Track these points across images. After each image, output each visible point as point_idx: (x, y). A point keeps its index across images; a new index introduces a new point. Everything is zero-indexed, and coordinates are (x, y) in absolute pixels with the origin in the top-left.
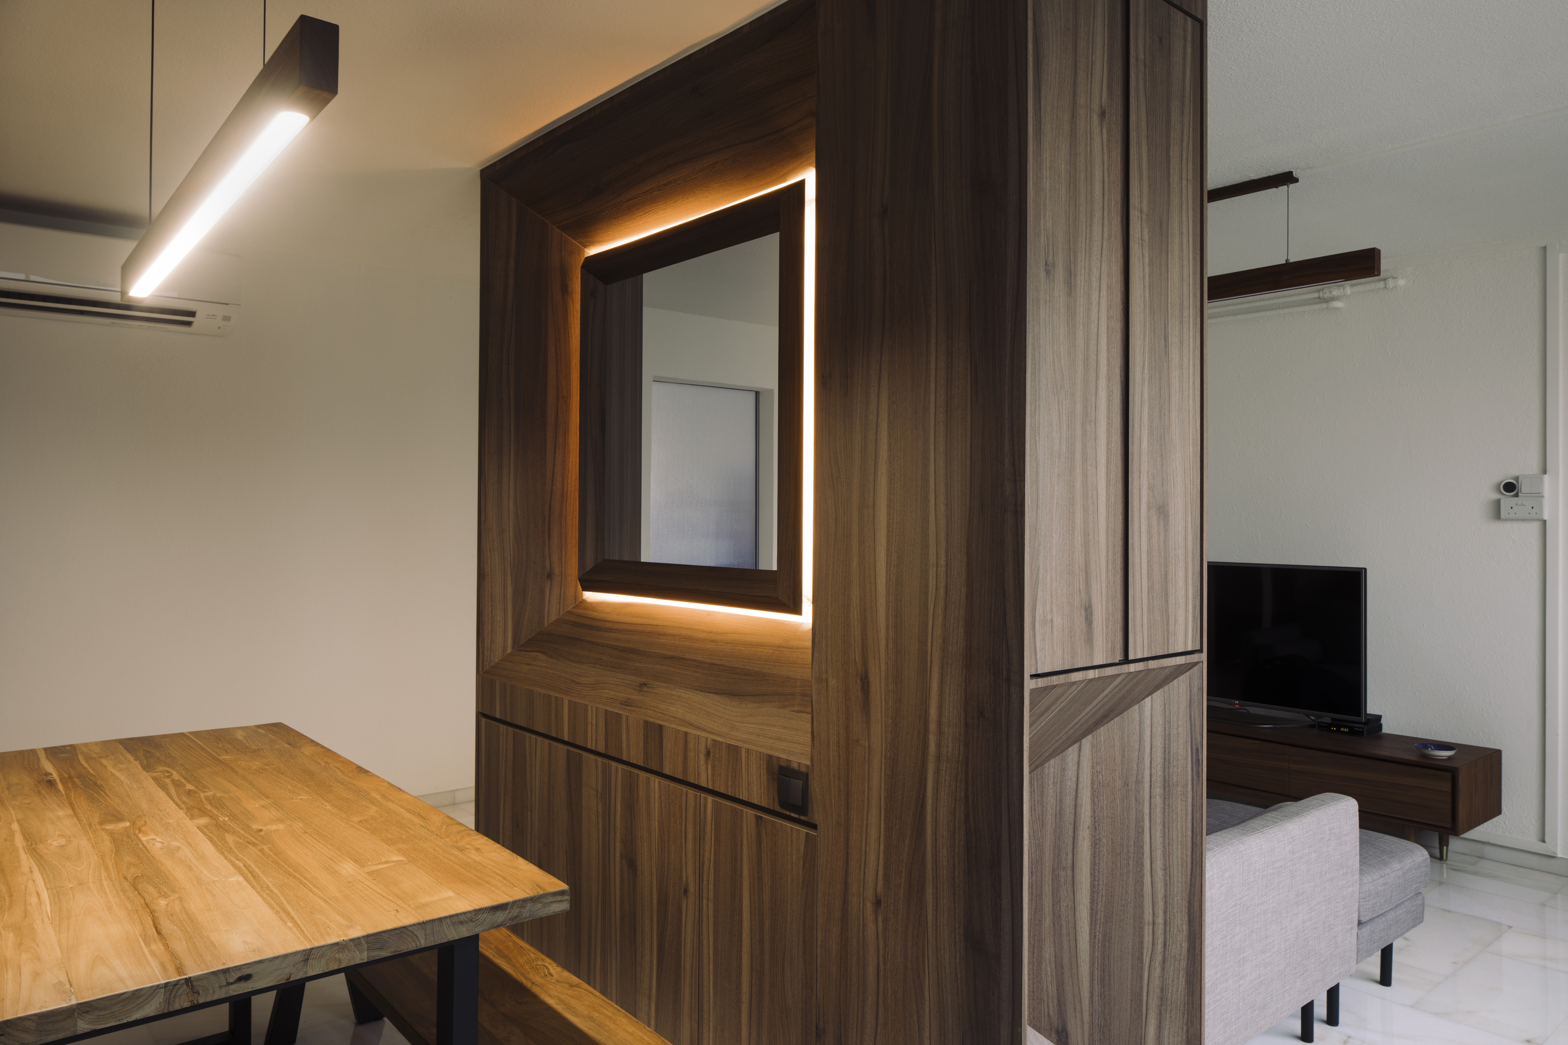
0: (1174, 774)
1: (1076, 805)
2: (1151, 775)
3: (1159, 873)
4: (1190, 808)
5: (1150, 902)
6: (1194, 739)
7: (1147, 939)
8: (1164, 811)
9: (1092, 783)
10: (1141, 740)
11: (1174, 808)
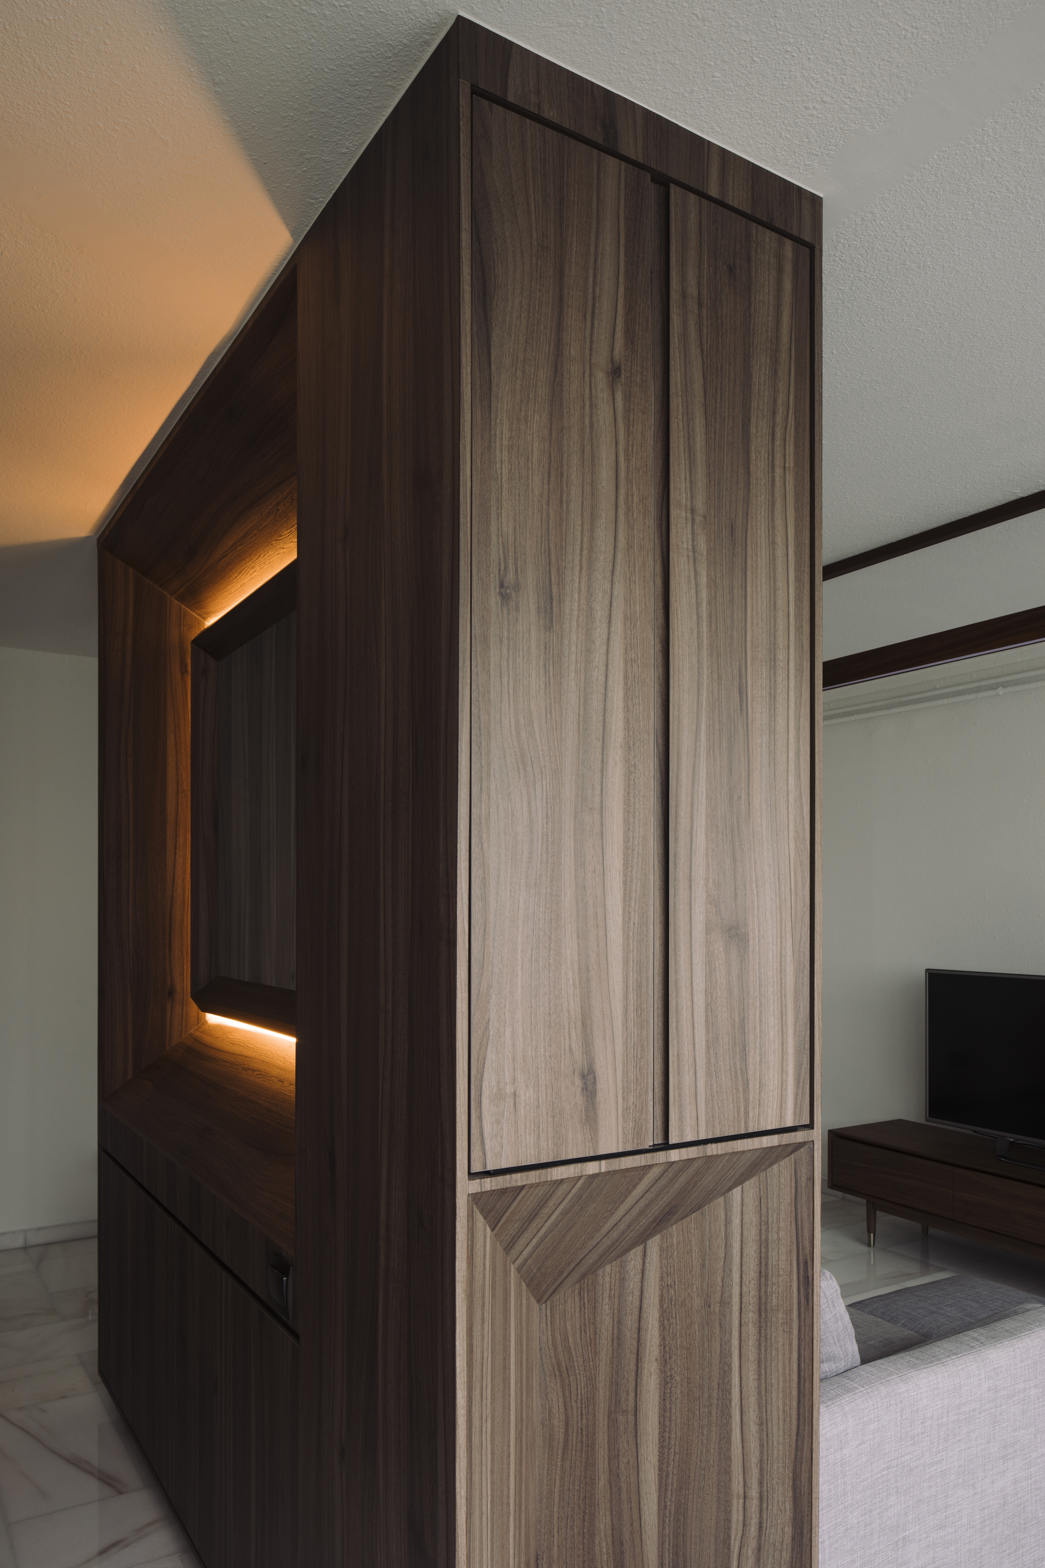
0: (774, 1295)
1: (639, 1329)
2: (741, 1294)
3: (753, 1428)
4: (795, 1343)
5: (740, 1467)
6: (801, 1248)
7: (736, 1517)
8: (760, 1344)
9: (662, 1300)
10: (728, 1246)
11: (773, 1340)
